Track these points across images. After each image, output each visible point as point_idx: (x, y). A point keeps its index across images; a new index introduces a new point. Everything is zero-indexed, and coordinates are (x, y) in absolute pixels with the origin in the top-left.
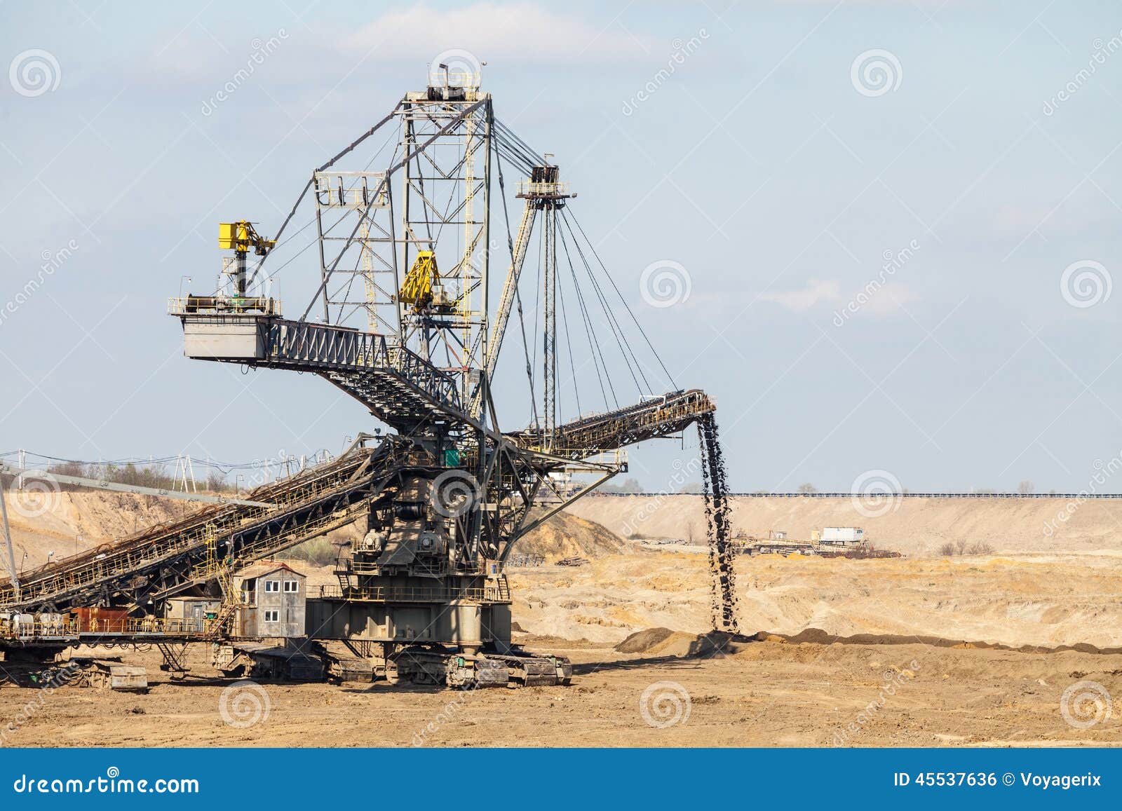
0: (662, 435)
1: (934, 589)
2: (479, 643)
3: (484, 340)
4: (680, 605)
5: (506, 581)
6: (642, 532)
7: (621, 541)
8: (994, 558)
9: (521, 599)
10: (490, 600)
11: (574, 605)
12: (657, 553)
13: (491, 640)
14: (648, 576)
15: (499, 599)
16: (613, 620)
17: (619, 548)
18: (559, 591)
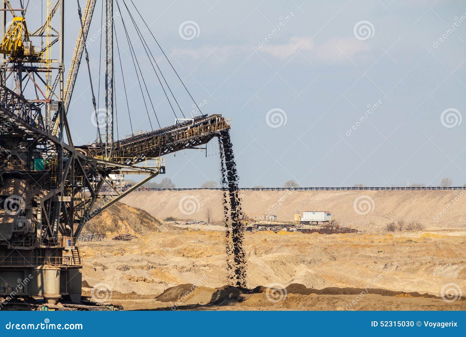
0: (192, 146)
1: (381, 255)
2: (59, 296)
3: (61, 80)
4: (202, 268)
5: (78, 251)
6: (174, 216)
7: (159, 222)
8: (424, 233)
9: (89, 264)
10: (66, 265)
11: (126, 268)
12: (185, 231)
13: (67, 294)
14: (179, 247)
15: (73, 264)
16: (154, 279)
17: (158, 227)
18: (115, 258)
